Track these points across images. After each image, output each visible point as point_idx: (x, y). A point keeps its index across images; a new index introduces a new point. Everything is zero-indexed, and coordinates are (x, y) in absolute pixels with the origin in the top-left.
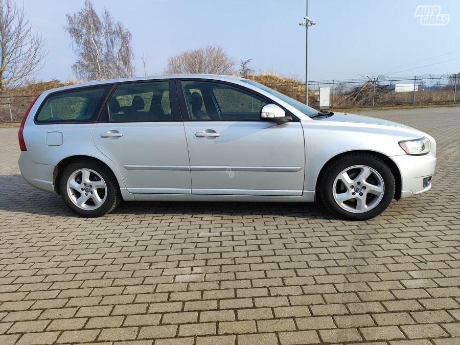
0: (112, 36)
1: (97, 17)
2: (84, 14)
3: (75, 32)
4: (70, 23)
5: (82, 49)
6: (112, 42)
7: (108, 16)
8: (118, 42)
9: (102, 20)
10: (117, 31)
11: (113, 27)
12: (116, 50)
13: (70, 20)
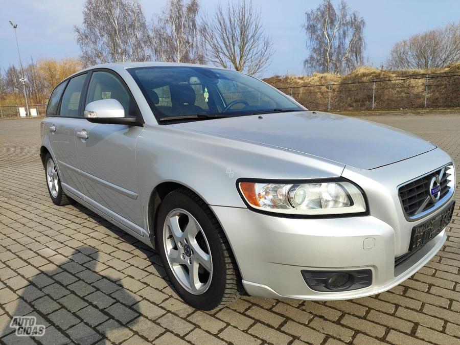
0: (346, 28)
1: (333, 9)
2: (322, 9)
3: (311, 29)
4: (308, 20)
5: (315, 44)
6: (344, 33)
7: (344, 7)
8: (351, 32)
9: (338, 12)
10: (352, 21)
11: (348, 18)
12: (347, 42)
13: (309, 17)
